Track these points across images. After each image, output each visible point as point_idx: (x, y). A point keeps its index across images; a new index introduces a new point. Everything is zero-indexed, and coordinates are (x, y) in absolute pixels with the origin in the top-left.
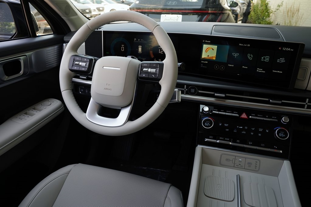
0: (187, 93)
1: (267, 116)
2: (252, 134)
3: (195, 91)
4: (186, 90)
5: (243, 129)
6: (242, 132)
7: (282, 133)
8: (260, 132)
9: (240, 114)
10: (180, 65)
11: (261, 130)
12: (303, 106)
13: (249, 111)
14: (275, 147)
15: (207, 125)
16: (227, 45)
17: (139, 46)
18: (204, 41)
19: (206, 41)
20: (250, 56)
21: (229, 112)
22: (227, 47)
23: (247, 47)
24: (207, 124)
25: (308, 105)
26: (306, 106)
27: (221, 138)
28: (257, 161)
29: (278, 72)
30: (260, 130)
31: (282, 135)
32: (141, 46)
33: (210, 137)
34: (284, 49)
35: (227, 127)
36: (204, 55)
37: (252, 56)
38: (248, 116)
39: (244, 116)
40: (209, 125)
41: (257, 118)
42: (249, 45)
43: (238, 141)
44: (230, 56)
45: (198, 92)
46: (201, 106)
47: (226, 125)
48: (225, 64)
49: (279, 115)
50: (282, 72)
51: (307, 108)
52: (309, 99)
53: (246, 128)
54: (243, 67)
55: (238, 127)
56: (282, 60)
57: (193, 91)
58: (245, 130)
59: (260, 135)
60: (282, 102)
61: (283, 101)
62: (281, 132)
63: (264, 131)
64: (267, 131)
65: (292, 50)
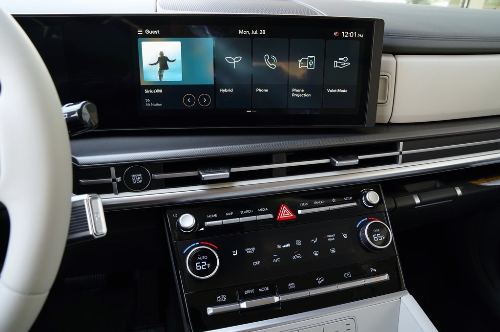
0: (122, 189)
1: (334, 201)
2: (316, 254)
3: (145, 178)
4: (119, 179)
5: (294, 249)
6: (294, 258)
7: (377, 233)
8: (332, 244)
9: (276, 211)
11: (331, 238)
12: (393, 160)
13: (294, 197)
14: (372, 270)
15: (202, 268)
16: (207, 36)
18: (140, 32)
19: (147, 32)
20: (271, 61)
21: (247, 211)
22: (208, 44)
23: (258, 36)
24: (201, 264)
25: (404, 156)
26: (401, 156)
27: (248, 292)
28: (347, 322)
29: (339, 91)
30: (329, 240)
31: (379, 238)
33: (220, 299)
34: (346, 34)
35: (254, 257)
36: (150, 73)
37: (273, 57)
38: (295, 213)
39: (285, 213)
40: (206, 266)
41: (316, 210)
42: (264, 32)
43: (292, 285)
44: (219, 65)
45: (153, 180)
47: (250, 250)
48: (212, 90)
50: (346, 91)
51: (403, 162)
52: (404, 141)
53: (299, 243)
54: (258, 90)
55: (279, 246)
56: (343, 62)
57: (137, 178)
58: (299, 250)
59: (333, 251)
60: (359, 160)
61: (360, 157)
62: (375, 231)
63: (339, 237)
64: (345, 236)
65: (361, 36)
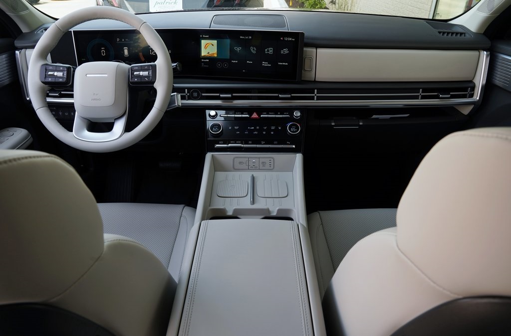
0: (189, 98)
1: (279, 113)
2: (264, 133)
3: (198, 95)
4: (188, 94)
5: (255, 130)
6: (254, 133)
8: (273, 130)
9: (251, 114)
10: (176, 65)
11: (273, 128)
12: (312, 98)
13: (260, 110)
14: (288, 142)
16: (227, 39)
17: (125, 48)
18: (201, 36)
19: (204, 36)
20: (254, 50)
21: (238, 113)
22: (228, 41)
23: (248, 39)
24: (215, 129)
25: (317, 97)
26: (315, 97)
27: (232, 142)
28: (270, 159)
29: (284, 64)
31: (293, 130)
32: (127, 48)
33: (220, 142)
34: (286, 39)
35: (237, 130)
36: (204, 53)
37: (255, 48)
38: (259, 115)
40: (217, 130)
41: (269, 116)
42: (251, 37)
43: (250, 142)
44: (232, 51)
45: (202, 96)
46: (207, 112)
47: (236, 127)
48: (229, 61)
49: (291, 110)
50: (287, 64)
51: (317, 100)
52: (317, 89)
53: (258, 128)
54: (248, 62)
55: (249, 128)
56: (285, 51)
57: (195, 94)
58: (257, 130)
59: (272, 133)
60: (291, 96)
62: (292, 127)
63: (277, 128)
64: (280, 128)
65: (293, 39)
